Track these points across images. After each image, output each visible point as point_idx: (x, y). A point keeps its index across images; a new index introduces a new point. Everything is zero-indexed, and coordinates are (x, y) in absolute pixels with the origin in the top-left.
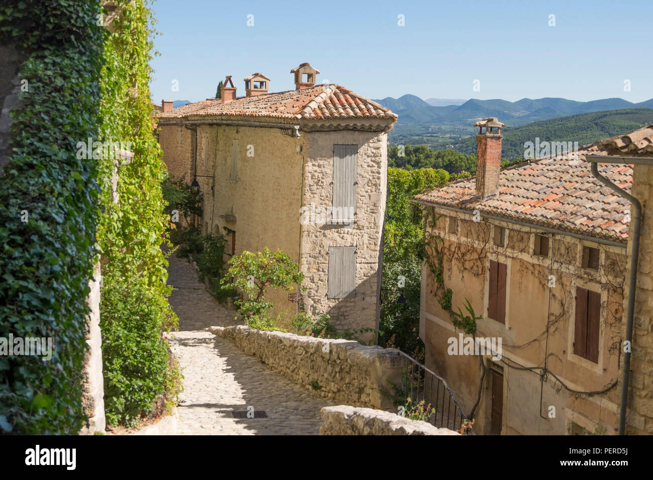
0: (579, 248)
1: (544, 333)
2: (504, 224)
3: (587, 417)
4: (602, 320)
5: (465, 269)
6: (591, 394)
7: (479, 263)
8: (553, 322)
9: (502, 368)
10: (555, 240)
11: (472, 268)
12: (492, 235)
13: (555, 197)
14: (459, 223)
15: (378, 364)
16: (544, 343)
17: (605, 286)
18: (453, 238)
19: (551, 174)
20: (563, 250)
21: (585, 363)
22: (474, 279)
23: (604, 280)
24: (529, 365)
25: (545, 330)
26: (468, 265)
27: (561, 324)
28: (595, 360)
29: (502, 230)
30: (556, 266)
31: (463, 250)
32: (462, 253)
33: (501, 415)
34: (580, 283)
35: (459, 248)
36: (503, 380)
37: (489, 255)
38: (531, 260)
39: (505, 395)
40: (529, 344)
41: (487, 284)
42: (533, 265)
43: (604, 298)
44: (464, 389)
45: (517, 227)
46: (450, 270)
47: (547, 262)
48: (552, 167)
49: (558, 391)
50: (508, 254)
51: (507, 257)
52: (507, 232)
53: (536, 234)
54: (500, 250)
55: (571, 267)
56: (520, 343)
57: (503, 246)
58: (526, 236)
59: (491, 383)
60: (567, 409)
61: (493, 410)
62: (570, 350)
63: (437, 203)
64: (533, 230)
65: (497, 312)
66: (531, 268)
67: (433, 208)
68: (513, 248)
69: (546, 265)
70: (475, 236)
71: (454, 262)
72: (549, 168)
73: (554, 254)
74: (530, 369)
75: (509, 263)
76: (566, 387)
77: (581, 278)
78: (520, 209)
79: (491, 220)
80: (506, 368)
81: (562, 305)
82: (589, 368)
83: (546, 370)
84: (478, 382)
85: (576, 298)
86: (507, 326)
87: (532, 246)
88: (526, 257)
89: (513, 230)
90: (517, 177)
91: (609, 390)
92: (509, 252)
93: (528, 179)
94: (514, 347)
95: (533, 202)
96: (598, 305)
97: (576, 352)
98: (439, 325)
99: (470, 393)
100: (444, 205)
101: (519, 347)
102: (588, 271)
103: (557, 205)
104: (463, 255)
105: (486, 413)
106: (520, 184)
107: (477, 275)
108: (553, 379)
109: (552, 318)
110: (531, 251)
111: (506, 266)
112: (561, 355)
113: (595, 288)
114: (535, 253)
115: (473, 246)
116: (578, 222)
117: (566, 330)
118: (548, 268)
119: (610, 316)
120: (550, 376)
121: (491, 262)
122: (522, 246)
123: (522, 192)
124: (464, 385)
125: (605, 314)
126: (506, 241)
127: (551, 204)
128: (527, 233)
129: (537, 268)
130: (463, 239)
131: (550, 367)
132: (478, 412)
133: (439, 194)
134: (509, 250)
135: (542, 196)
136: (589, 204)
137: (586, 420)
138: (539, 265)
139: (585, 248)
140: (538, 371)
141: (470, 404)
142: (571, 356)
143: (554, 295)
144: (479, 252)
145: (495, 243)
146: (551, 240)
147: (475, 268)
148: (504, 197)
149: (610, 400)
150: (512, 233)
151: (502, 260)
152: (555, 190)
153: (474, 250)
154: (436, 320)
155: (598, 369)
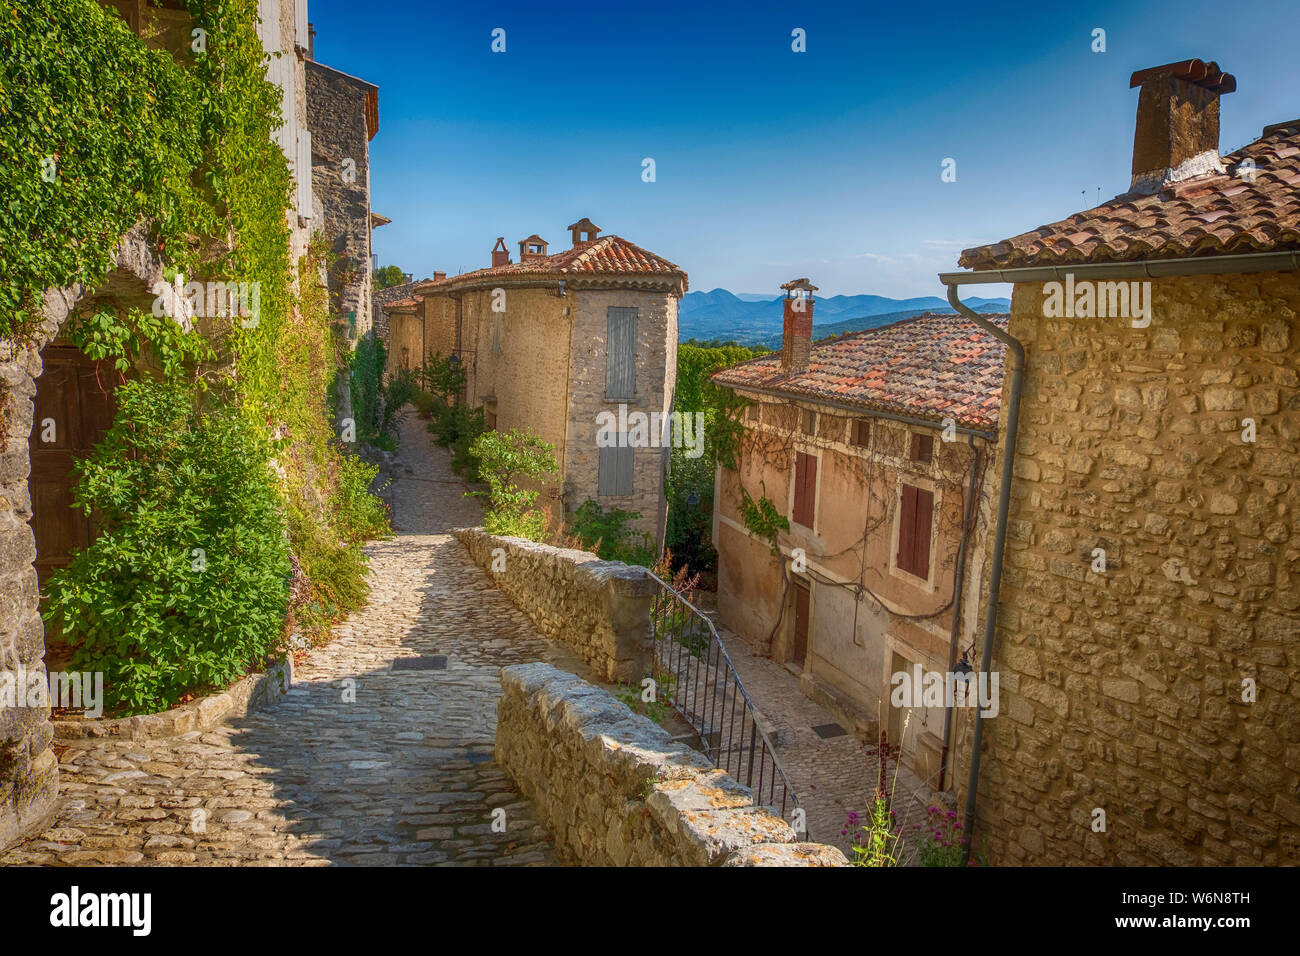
0: (908, 435)
1: (860, 542)
2: (815, 407)
3: (911, 646)
4: (934, 525)
5: (768, 462)
6: (918, 619)
7: (783, 455)
8: (872, 526)
9: (809, 583)
10: (877, 426)
11: (775, 461)
12: (800, 420)
13: (876, 374)
14: (761, 406)
15: (613, 591)
16: (860, 553)
17: (941, 483)
18: (753, 425)
19: (872, 349)
20: (887, 438)
21: (912, 580)
22: (778, 475)
23: (938, 476)
24: (841, 580)
25: (861, 536)
26: (770, 458)
27: (882, 528)
28: (924, 576)
29: (812, 413)
30: (877, 458)
31: (765, 440)
32: (765, 444)
33: (806, 638)
34: (908, 480)
35: (761, 438)
36: (808, 597)
37: (795, 446)
38: (846, 452)
39: (811, 615)
40: (842, 553)
41: (793, 481)
42: (849, 457)
43: (938, 498)
44: (763, 607)
45: (830, 410)
46: (749, 464)
47: (867, 454)
48: (874, 341)
49: (877, 613)
50: (819, 444)
51: (816, 447)
52: (818, 417)
53: (853, 419)
54: (809, 439)
55: (896, 459)
56: (831, 553)
57: (813, 435)
58: (841, 422)
59: (795, 601)
60: (887, 636)
61: (797, 632)
62: (893, 562)
63: (735, 383)
64: (850, 414)
65: (804, 514)
66: (847, 461)
67: (732, 389)
68: (825, 437)
69: (865, 457)
70: (780, 424)
71: (755, 455)
72: (870, 342)
73: (875, 443)
74: (842, 585)
75: (820, 454)
76: (886, 609)
77: (910, 473)
78: (835, 388)
79: (799, 403)
80: (813, 583)
81: (885, 506)
82: (916, 585)
83: (861, 587)
84: (780, 599)
85: (902, 498)
86: (816, 532)
87: (848, 433)
88: (840, 447)
89: (825, 414)
90: (830, 353)
91: (941, 612)
92: (820, 441)
93: (844, 355)
94: (823, 557)
95: (850, 381)
96: (930, 508)
97: (900, 565)
98: (734, 530)
99: (770, 611)
100: (743, 384)
101: (830, 558)
102: (918, 464)
103: (881, 384)
104: (765, 445)
105: (788, 636)
106: (834, 360)
107: (781, 470)
108: (871, 598)
109: (872, 523)
110: (847, 440)
111: (816, 458)
112: (881, 569)
113: (928, 486)
114: (851, 442)
115: (776, 435)
116: (907, 403)
117: (888, 536)
118: (867, 460)
119: (945, 521)
120: (867, 594)
121: (798, 453)
122: (836, 434)
123: (837, 369)
124: (762, 601)
125: (938, 518)
126: (817, 429)
127: (872, 383)
128: (843, 417)
129: (855, 460)
130: (765, 427)
131: (867, 584)
132: (778, 635)
133: (738, 373)
134: (821, 439)
135: (861, 373)
136: (920, 382)
137: (911, 651)
138: (857, 457)
139: (915, 436)
140: (852, 587)
141: (769, 625)
142: (893, 570)
143: (874, 495)
144: (784, 440)
145: (803, 431)
146: (872, 426)
147: (779, 462)
148: (815, 375)
149: (942, 626)
150: (824, 418)
151: (811, 451)
152: (877, 367)
153: (779, 439)
154: (732, 523)
155: (928, 587)
